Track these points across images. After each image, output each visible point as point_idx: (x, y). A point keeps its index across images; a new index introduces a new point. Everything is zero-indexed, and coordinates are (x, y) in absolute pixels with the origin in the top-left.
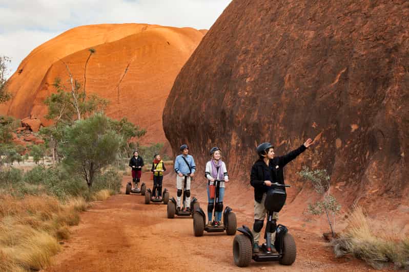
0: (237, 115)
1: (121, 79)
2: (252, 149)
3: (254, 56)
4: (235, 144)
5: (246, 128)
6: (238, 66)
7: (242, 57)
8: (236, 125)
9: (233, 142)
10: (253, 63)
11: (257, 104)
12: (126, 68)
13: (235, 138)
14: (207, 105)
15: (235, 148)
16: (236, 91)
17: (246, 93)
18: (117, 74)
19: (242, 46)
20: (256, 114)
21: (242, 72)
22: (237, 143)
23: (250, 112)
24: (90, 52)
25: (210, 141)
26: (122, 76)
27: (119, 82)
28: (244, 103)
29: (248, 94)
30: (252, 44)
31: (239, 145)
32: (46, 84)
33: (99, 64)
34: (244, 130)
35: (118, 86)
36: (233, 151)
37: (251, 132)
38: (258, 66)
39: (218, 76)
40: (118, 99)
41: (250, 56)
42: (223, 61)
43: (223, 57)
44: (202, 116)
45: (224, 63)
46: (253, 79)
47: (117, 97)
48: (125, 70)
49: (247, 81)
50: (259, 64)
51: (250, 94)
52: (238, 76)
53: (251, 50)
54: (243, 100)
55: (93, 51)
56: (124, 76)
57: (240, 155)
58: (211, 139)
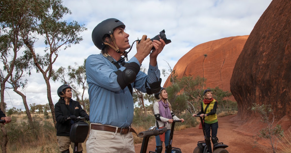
0: (258, 76)
1: (221, 67)
2: (267, 97)
3: (268, 38)
4: (258, 95)
5: (263, 84)
6: (260, 47)
7: (262, 41)
8: (258, 83)
9: (257, 93)
10: (268, 43)
11: (269, 68)
12: (223, 61)
13: (258, 91)
14: (246, 73)
15: (258, 97)
16: (258, 62)
17: (263, 62)
18: (219, 65)
19: (262, 34)
20: (268, 74)
21: (261, 50)
22: (259, 94)
23: (265, 73)
24: (204, 56)
25: (249, 94)
26: (222, 66)
27: (220, 69)
28: (262, 69)
29: (264, 62)
30: (268, 32)
31: (260, 95)
32: (185, 75)
33: (209, 62)
34: (262, 85)
35: (220, 71)
36: (257, 99)
37: (266, 86)
38: (270, 44)
39: (251, 55)
40: (221, 78)
41: (266, 39)
42: (253, 46)
43: (254, 43)
44: (243, 80)
45: (254, 47)
46: (267, 53)
47: (220, 77)
48: (223, 63)
49: (264, 55)
50: (271, 43)
51: (265, 63)
52: (259, 52)
53: (267, 36)
54: (261, 67)
55: (206, 56)
56: (223, 66)
57: (261, 101)
58: (249, 93)
